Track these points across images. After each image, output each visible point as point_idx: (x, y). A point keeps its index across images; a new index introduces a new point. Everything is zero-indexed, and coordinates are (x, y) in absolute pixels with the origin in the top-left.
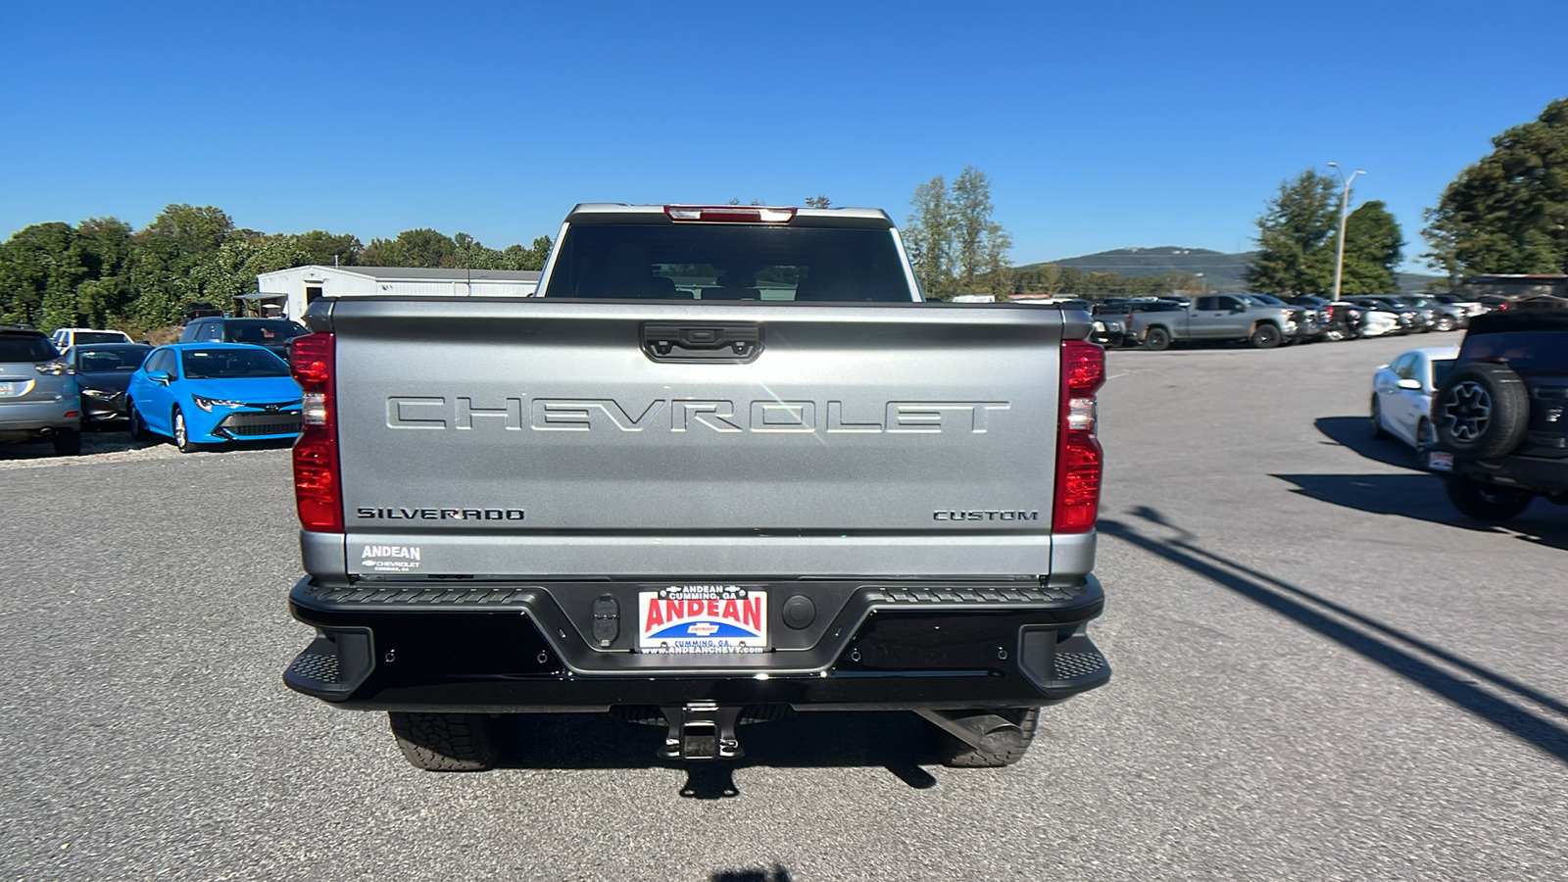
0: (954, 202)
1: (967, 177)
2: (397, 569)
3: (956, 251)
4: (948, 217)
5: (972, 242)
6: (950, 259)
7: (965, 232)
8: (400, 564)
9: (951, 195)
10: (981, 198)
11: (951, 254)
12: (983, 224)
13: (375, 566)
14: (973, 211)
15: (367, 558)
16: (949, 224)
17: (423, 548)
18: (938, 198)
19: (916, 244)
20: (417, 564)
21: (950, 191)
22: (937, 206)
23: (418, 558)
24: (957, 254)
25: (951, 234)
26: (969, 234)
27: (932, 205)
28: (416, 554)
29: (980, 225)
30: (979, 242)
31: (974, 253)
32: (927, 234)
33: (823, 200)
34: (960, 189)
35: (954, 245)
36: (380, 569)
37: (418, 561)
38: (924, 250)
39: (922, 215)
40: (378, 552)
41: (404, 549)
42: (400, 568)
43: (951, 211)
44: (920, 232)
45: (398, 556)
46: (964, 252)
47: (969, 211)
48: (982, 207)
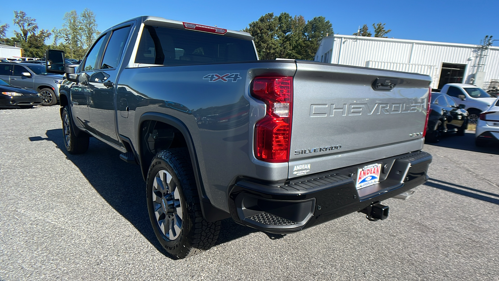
0: (82, 21)
1: (86, 12)
2: (303, 174)
3: (84, 40)
4: (79, 27)
5: (90, 37)
6: (81, 43)
7: (87, 33)
8: (304, 171)
9: (80, 18)
10: (92, 21)
11: (82, 41)
12: (94, 31)
13: (297, 173)
14: (90, 25)
15: (295, 171)
16: (80, 29)
17: (311, 164)
18: (75, 19)
19: (67, 35)
20: (309, 170)
21: (79, 17)
22: (74, 21)
23: (310, 168)
24: (84, 41)
25: (81, 33)
26: (89, 34)
27: (72, 21)
28: (309, 166)
29: (93, 31)
30: (93, 37)
31: (91, 41)
32: (71, 32)
33: (23, 13)
34: (83, 16)
35: (83, 37)
36: (298, 174)
37: (309, 169)
38: (70, 38)
39: (69, 24)
40: (299, 168)
41: (306, 165)
42: (304, 173)
43: (81, 24)
44: (68, 31)
45: (304, 168)
46: (87, 40)
47: (88, 25)
48: (93, 24)
